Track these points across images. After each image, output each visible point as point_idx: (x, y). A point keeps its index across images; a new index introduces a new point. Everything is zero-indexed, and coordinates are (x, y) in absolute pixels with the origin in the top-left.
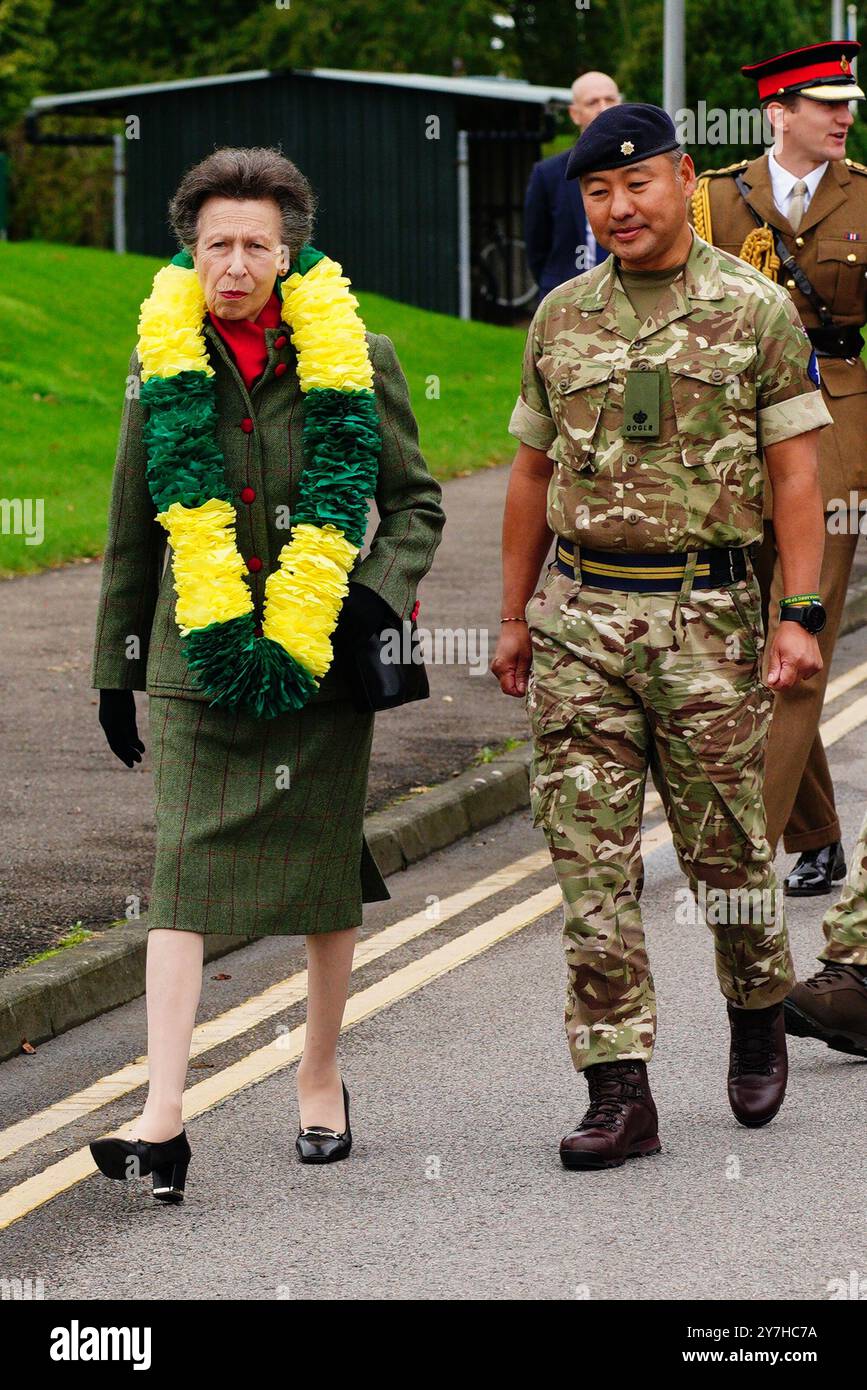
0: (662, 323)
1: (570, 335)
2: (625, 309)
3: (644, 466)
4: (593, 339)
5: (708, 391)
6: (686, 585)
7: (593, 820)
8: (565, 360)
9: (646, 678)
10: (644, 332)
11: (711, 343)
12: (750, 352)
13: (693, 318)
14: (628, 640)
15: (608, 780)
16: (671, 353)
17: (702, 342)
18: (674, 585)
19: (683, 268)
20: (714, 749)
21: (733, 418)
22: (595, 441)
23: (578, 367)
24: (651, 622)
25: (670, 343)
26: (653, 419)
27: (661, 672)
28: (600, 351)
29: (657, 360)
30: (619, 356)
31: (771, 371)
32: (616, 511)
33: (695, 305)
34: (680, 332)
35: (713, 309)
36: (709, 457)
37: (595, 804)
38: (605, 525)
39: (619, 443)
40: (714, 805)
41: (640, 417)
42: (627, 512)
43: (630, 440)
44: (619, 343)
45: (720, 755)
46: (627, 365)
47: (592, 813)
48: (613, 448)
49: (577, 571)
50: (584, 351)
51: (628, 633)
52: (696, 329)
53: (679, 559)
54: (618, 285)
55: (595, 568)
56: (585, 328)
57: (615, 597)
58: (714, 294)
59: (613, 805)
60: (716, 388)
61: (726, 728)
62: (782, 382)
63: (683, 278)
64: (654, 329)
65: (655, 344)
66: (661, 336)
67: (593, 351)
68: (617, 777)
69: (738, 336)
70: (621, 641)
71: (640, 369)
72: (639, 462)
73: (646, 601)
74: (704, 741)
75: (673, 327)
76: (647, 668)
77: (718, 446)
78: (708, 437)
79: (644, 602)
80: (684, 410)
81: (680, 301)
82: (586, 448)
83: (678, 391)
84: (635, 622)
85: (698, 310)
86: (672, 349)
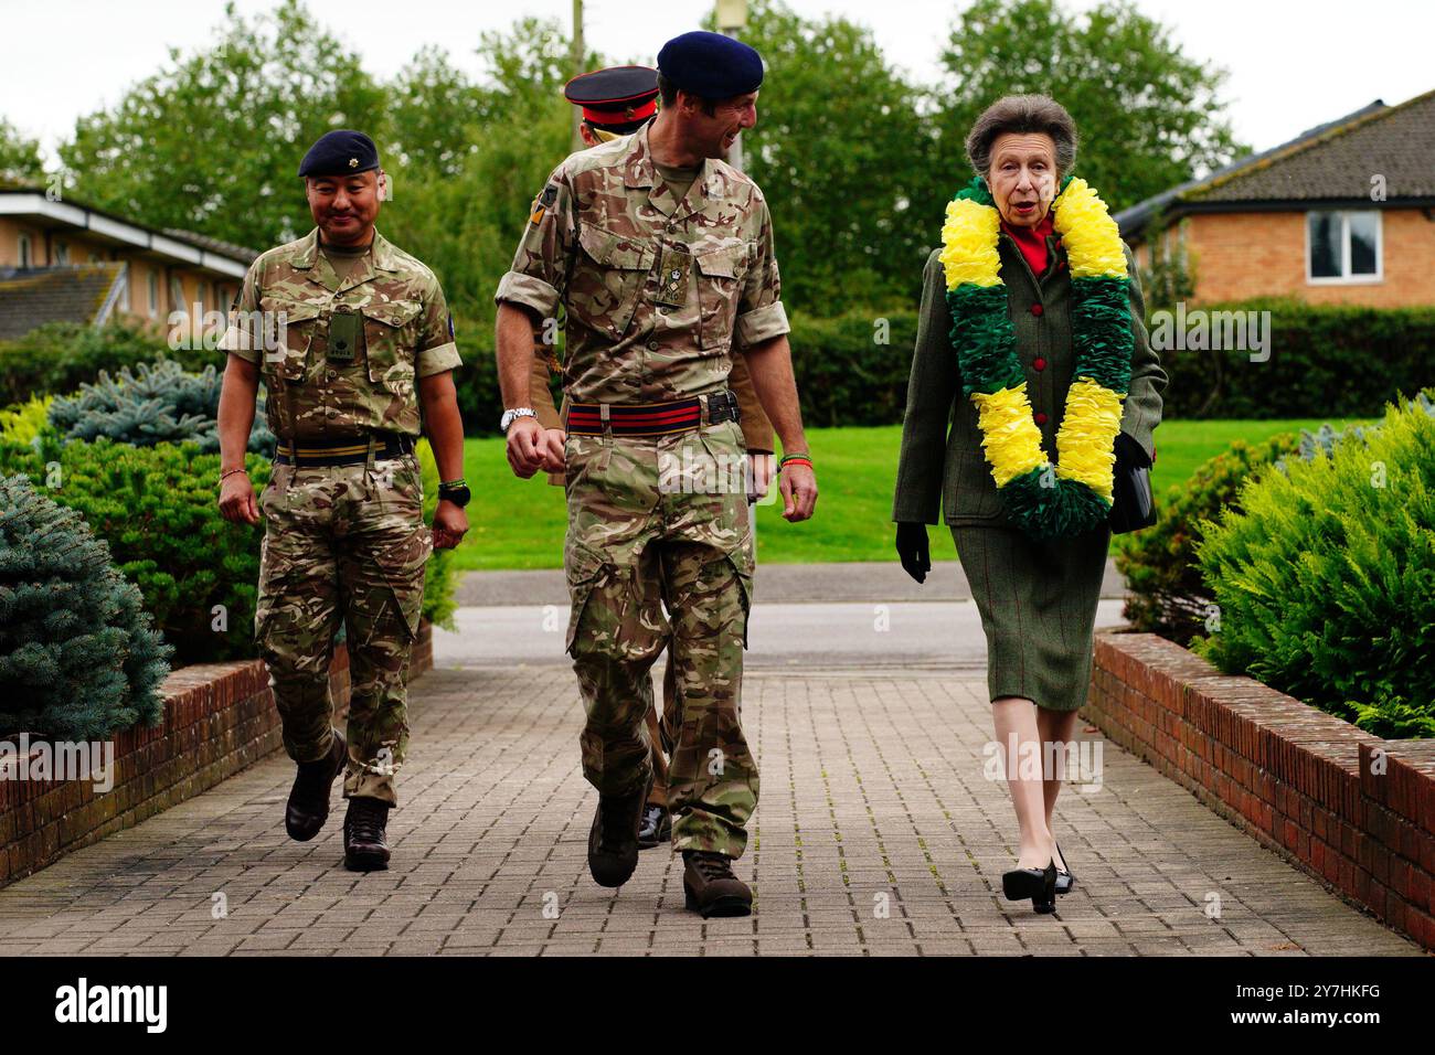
0: (357, 282)
1: (284, 284)
2: (328, 270)
3: (341, 379)
4: (303, 288)
5: (389, 331)
6: (371, 457)
7: (296, 642)
8: (282, 301)
9: (347, 523)
10: (344, 287)
11: (391, 299)
12: (418, 307)
13: (378, 281)
14: (334, 498)
15: (310, 613)
16: (363, 303)
17: (385, 298)
18: (363, 458)
19: (370, 247)
20: (393, 564)
21: (401, 351)
22: (307, 359)
23: (293, 306)
24: (350, 484)
25: (361, 296)
26: (351, 347)
27: (360, 518)
28: (310, 297)
29: (355, 306)
30: (324, 301)
31: (430, 326)
32: (320, 409)
33: (379, 273)
34: (369, 290)
35: (391, 277)
36: (387, 375)
37: (299, 631)
38: (312, 418)
39: (323, 361)
40: (388, 604)
41: (342, 345)
42: (328, 410)
43: (331, 361)
44: (324, 292)
45: (398, 569)
46: (333, 308)
47: (296, 638)
48: (318, 365)
49: (292, 458)
50: (297, 295)
51: (333, 493)
52: (381, 289)
53: (364, 440)
54: (321, 253)
55: (304, 453)
56: (295, 280)
57: (322, 472)
58: (392, 268)
59: (311, 630)
60: (394, 329)
61: (402, 550)
62: (437, 334)
63: (371, 254)
64: (351, 285)
65: (351, 296)
66: (356, 291)
67: (304, 296)
68: (316, 609)
69: (409, 296)
70: (329, 499)
71: (343, 311)
72: (338, 376)
73: (345, 470)
74: (387, 559)
75: (364, 286)
76: (349, 516)
77: (391, 370)
78: (386, 363)
79: (342, 471)
80: (372, 343)
81: (369, 269)
82: (301, 364)
83: (369, 329)
84: (338, 485)
85: (381, 277)
86: (364, 300)
